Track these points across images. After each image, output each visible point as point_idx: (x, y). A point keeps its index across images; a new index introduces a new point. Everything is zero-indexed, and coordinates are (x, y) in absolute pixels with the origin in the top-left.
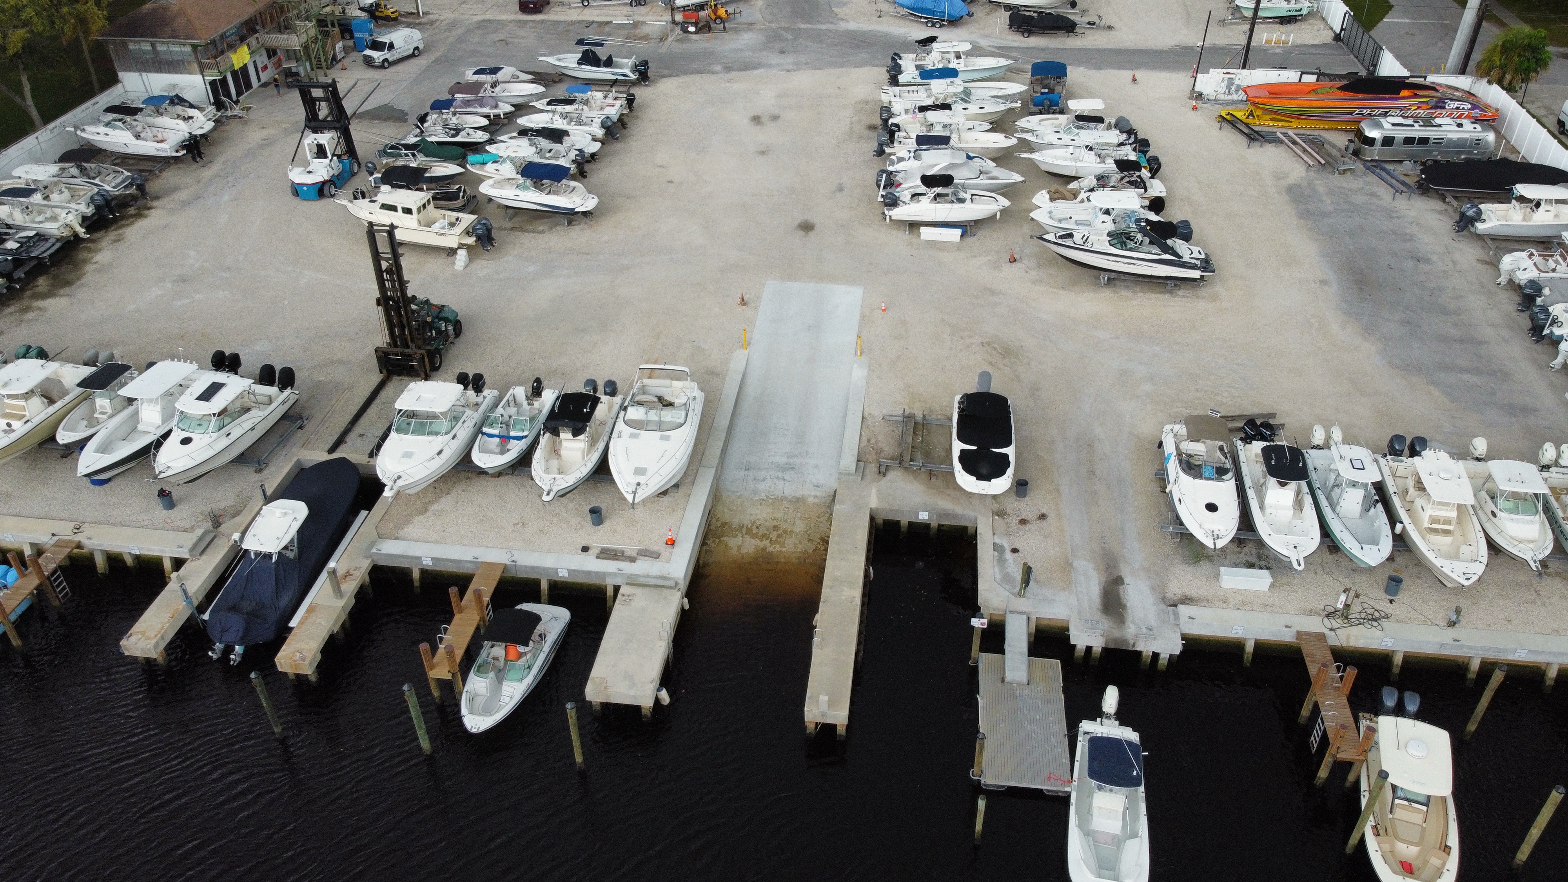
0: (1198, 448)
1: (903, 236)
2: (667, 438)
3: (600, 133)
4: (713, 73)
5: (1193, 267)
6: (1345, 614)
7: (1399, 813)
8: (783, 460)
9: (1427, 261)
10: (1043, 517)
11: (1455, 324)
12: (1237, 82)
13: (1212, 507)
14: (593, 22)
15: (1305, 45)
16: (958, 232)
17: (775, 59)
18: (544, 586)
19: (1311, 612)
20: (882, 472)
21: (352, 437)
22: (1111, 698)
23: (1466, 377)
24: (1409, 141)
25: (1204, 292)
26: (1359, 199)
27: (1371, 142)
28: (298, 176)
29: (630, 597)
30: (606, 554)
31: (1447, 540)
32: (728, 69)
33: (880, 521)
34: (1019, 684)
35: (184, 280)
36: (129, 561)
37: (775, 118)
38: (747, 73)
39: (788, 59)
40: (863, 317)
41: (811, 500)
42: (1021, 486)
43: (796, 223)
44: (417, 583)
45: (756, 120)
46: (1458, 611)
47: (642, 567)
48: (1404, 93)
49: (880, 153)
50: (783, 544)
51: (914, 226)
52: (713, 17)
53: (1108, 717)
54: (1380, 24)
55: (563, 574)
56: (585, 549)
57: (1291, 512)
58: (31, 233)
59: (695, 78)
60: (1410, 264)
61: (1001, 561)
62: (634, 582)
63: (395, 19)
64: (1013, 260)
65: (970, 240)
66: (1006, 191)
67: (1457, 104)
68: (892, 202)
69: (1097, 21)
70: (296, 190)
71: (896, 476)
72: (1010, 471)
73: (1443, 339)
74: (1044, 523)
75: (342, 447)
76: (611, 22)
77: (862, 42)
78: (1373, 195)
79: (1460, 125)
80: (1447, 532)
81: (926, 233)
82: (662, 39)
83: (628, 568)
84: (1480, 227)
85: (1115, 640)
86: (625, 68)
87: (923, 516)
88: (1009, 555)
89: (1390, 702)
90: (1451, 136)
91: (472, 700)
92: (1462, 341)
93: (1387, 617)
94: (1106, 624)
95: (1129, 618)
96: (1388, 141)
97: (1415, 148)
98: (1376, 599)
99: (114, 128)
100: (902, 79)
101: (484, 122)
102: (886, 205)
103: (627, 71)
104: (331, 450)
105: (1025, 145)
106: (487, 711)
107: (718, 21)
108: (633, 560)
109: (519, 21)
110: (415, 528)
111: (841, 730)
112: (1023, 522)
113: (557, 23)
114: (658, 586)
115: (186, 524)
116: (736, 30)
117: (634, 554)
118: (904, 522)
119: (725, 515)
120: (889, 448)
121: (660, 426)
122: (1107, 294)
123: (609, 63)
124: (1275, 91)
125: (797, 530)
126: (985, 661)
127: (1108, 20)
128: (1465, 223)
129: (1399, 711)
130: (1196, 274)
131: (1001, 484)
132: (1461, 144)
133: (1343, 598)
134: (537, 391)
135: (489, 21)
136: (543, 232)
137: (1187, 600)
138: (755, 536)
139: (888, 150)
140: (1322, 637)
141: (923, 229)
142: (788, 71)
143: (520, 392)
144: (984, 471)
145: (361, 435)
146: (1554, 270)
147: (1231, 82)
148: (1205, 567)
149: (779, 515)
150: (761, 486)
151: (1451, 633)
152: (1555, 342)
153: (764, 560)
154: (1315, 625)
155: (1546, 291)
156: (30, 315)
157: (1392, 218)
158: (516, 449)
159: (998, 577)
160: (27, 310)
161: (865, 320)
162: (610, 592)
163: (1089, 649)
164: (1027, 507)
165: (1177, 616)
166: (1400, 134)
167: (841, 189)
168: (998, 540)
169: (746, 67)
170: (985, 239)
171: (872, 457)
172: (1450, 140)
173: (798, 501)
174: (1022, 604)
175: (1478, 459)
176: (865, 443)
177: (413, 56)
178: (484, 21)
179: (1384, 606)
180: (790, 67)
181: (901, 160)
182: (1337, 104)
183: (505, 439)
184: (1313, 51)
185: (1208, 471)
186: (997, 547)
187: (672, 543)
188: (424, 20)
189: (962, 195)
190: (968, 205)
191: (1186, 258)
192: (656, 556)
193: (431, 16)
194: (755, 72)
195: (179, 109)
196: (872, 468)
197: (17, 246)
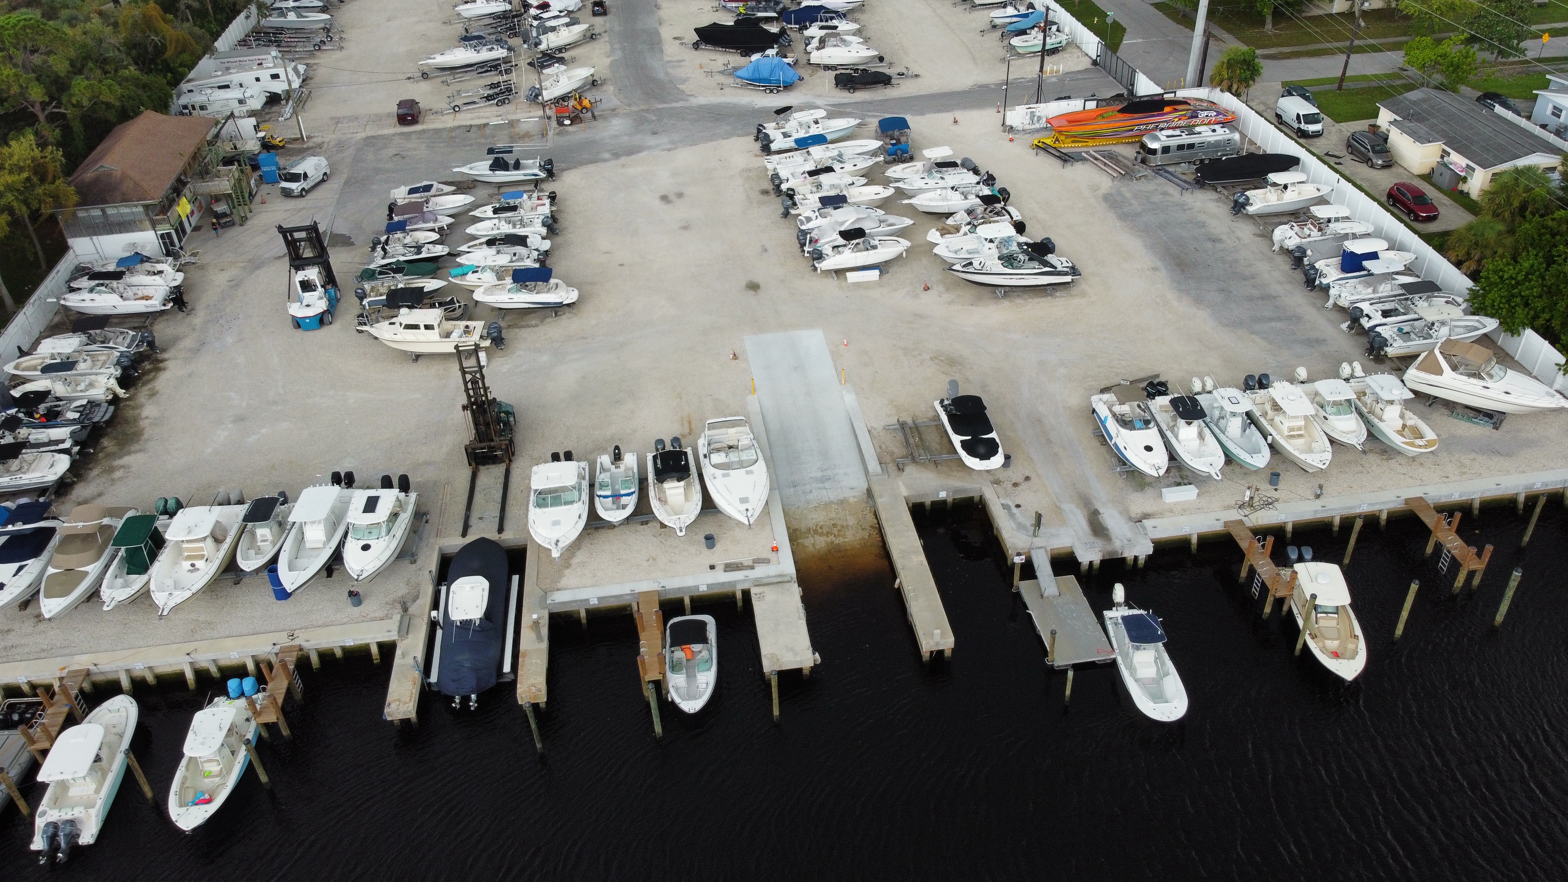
0: (1124, 409)
1: (832, 283)
2: (751, 472)
3: (544, 231)
4: (605, 160)
5: (1066, 274)
6: (1250, 504)
7: (1322, 623)
8: (819, 474)
9: (1220, 241)
10: (1027, 478)
11: (1254, 286)
12: (1038, 114)
13: (1149, 449)
14: (471, 126)
15: (1072, 72)
16: (876, 273)
17: (651, 141)
18: (687, 601)
19: (1228, 508)
20: (900, 469)
21: (473, 521)
22: (1119, 592)
23: (1273, 324)
24: (1181, 147)
25: (1074, 290)
26: (1157, 198)
27: (1153, 152)
28: (296, 310)
29: (761, 596)
30: (730, 567)
31: (1301, 441)
32: (616, 156)
33: (914, 503)
34: (1054, 597)
35: (240, 419)
36: (339, 653)
37: (680, 195)
38: (634, 157)
39: (663, 139)
40: (832, 353)
41: (852, 500)
42: (1009, 460)
43: (744, 284)
44: (584, 621)
45: (665, 198)
46: (1321, 487)
47: (760, 572)
48: (1167, 109)
49: (786, 214)
50: (844, 536)
51: (840, 273)
52: (579, 108)
53: (1119, 605)
54: (1122, 47)
55: (703, 589)
56: (712, 567)
57: (1198, 442)
58: (84, 402)
59: (591, 168)
60: (1209, 245)
61: (1012, 515)
62: (759, 583)
63: (283, 147)
64: (927, 289)
65: (886, 277)
66: (902, 233)
67: (1206, 113)
68: (818, 256)
69: (905, 72)
70: (298, 323)
71: (911, 470)
72: (1000, 450)
73: (1250, 299)
74: (1029, 483)
75: (470, 531)
76: (488, 124)
77: (718, 114)
78: (1165, 193)
79: (1214, 131)
80: (1300, 436)
81: (852, 277)
82: (544, 135)
83: (752, 574)
84: (1250, 209)
85: (1110, 553)
86: (532, 169)
87: (943, 495)
88: (1015, 510)
89: (1294, 556)
90: (1209, 139)
91: (677, 691)
92: (1262, 298)
93: (1277, 500)
94: (1099, 543)
95: (1113, 536)
96: (1166, 150)
97: (1186, 152)
98: (1267, 491)
99: (99, 292)
100: (774, 147)
101: (435, 236)
102: (814, 259)
103: (537, 171)
104: (464, 534)
105: (900, 193)
106: (691, 697)
107: (584, 111)
108: (752, 568)
109: (402, 134)
110: (569, 578)
111: (948, 653)
112: (1015, 485)
113: (437, 131)
114: (779, 582)
115: (380, 614)
116: (604, 118)
117: (751, 564)
118: (928, 501)
119: (795, 525)
120: (898, 449)
121: (741, 465)
122: (1006, 303)
123: (517, 166)
124: (1073, 119)
125: (851, 523)
126: (1024, 587)
127: (915, 69)
128: (1239, 207)
129: (1301, 559)
130: (1068, 279)
131: (997, 461)
132: (1217, 145)
133: (1248, 493)
134: (617, 457)
135: (373, 137)
136: (536, 326)
137: (1146, 516)
138: (821, 534)
139: (793, 212)
140: (1241, 522)
141: (849, 275)
142: (669, 150)
143: (605, 459)
144: (983, 453)
145: (481, 518)
146: (1309, 236)
147: (1033, 114)
148: (1150, 492)
149: (834, 515)
150: (811, 497)
151: (1318, 503)
152: (1326, 289)
154: (1234, 515)
155: (1309, 252)
156: (118, 474)
157: (1185, 210)
158: (631, 502)
159: (1014, 527)
160: (111, 470)
161: (835, 355)
162: (739, 595)
163: (1091, 563)
164: (1016, 473)
165: (1144, 528)
166: (1173, 142)
167: (766, 250)
168: (1003, 502)
169: (632, 151)
170: (897, 274)
171: (888, 459)
172: (1209, 142)
173: (842, 502)
174: (1038, 542)
175: (1302, 382)
176: (878, 450)
177: (323, 181)
178: (367, 138)
179: (1275, 495)
180: (669, 146)
181: (809, 219)
182: (1120, 124)
183: (616, 496)
184: (1080, 76)
185: (1138, 424)
186: (1005, 507)
187: (775, 549)
188: (310, 144)
189: (873, 243)
190: (880, 250)
191: (1060, 268)
192: (766, 561)
193: (315, 140)
194: (641, 155)
195: (147, 266)
196: (892, 467)
197: (77, 415)
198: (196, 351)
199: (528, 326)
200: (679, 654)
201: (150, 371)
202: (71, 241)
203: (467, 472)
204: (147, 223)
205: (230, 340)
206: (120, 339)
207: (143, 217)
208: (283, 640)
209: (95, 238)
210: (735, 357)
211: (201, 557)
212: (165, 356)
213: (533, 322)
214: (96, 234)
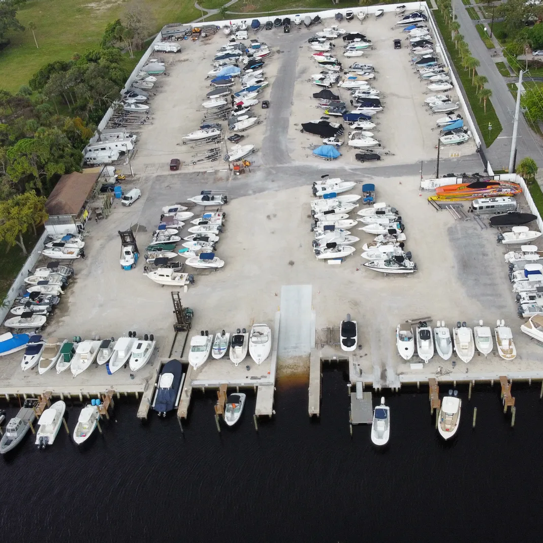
0: (404, 332)
1: (323, 263)
2: (264, 345)
3: (217, 232)
4: (249, 195)
5: (411, 269)
6: (440, 373)
7: (447, 419)
8: (294, 345)
9: (487, 255)
10: (366, 355)
11: (490, 279)
12: (435, 183)
13: (406, 349)
14: (199, 172)
15: (465, 156)
16: (340, 261)
17: (271, 185)
18: (238, 388)
19: (433, 373)
20: (323, 347)
21: (173, 352)
22: (383, 400)
23: (489, 297)
24: (488, 207)
25: (416, 275)
26: (470, 231)
27: (475, 208)
28: (123, 263)
29: (261, 389)
30: (253, 378)
31: (466, 350)
32: (255, 192)
33: (323, 360)
34: (361, 399)
35: (101, 306)
36: (126, 394)
37: (275, 216)
38: (261, 193)
39: (275, 185)
40: (313, 296)
41: (304, 356)
42: (360, 347)
43: (288, 262)
44: (204, 391)
45: (268, 217)
46: (467, 369)
47: (263, 381)
48: (488, 187)
49: (312, 230)
50: (297, 370)
51: (326, 260)
52: (245, 166)
53: (383, 405)
54: (496, 140)
55: (243, 385)
56: (247, 377)
57: (428, 348)
58: (51, 296)
59: (243, 198)
60: (481, 257)
61: (355, 368)
62: (261, 385)
63: (124, 179)
64: (358, 270)
65: (344, 263)
66: (353, 245)
67: (506, 189)
68: (318, 253)
69: (389, 153)
70: (123, 267)
71: (326, 347)
72: (356, 344)
73: (485, 285)
74: (366, 356)
75: (172, 356)
76: (205, 172)
77: (302, 172)
78: (475, 229)
79: (504, 200)
81: (330, 262)
82: (228, 179)
83: (259, 381)
84: (504, 242)
85: (384, 386)
86: (218, 200)
87: (334, 358)
88: (357, 366)
89: (450, 394)
91: (227, 418)
92: (490, 285)
93: (451, 372)
94: (381, 382)
95: (387, 380)
96: (481, 208)
97: (490, 209)
98: (449, 367)
101: (176, 231)
102: (316, 254)
103: (220, 202)
104: (169, 357)
106: (231, 420)
107: (247, 167)
108: (260, 379)
109: (171, 175)
110: (200, 376)
111: (318, 415)
112: (361, 357)
113: (186, 174)
114: (268, 385)
115: (140, 382)
116: (254, 171)
117: (260, 377)
118: (330, 360)
119: (281, 363)
120: (323, 338)
121: (262, 342)
122: (386, 279)
123: (213, 199)
124: (447, 189)
125: (301, 365)
126: (352, 394)
127: (392, 152)
128: (500, 240)
129: (453, 395)
130: (412, 271)
131: (353, 348)
132: (505, 206)
133: (439, 369)
134: (224, 334)
135: (160, 176)
137: (402, 373)
138: (290, 368)
139: (315, 230)
140: (434, 379)
141: (329, 261)
142: (276, 191)
143: (219, 335)
144: (349, 344)
145: (176, 352)
146: (520, 258)
147: (433, 184)
148: (408, 364)
149: (296, 361)
150: (290, 354)
151: (467, 374)
153: (293, 375)
154: (433, 376)
155: (516, 266)
156: (61, 324)
157: (479, 238)
158: (224, 352)
159: (355, 373)
160: (58, 322)
162: (255, 388)
163: (378, 389)
164: (362, 352)
165: (399, 377)
166: (484, 205)
167: (301, 246)
168: (355, 363)
169: (261, 190)
170: (349, 262)
171: (319, 342)
172: (501, 205)
173: (300, 357)
174: (361, 379)
175: (481, 326)
176: (317, 337)
177: (138, 198)
178: (158, 176)
179: (452, 370)
180: (277, 189)
181: (320, 234)
182: (466, 193)
183: (219, 349)
184: (468, 159)
185: (406, 339)
186: (354, 365)
187: (269, 373)
188: (135, 178)
189: (340, 248)
190: (342, 252)
191: (408, 267)
192: (265, 377)
193: (137, 176)
194: (265, 193)
195: (72, 239)
196: (320, 345)
197: (48, 301)
198: (87, 275)
199: (205, 275)
200: (231, 406)
201: (72, 283)
202: (46, 227)
203: (174, 333)
204: (73, 222)
205: (99, 272)
206: (62, 271)
207: (72, 219)
208: (109, 388)
209: (54, 226)
210: (276, 295)
211: (86, 358)
212: (77, 277)
213: (207, 273)
214: (55, 224)
